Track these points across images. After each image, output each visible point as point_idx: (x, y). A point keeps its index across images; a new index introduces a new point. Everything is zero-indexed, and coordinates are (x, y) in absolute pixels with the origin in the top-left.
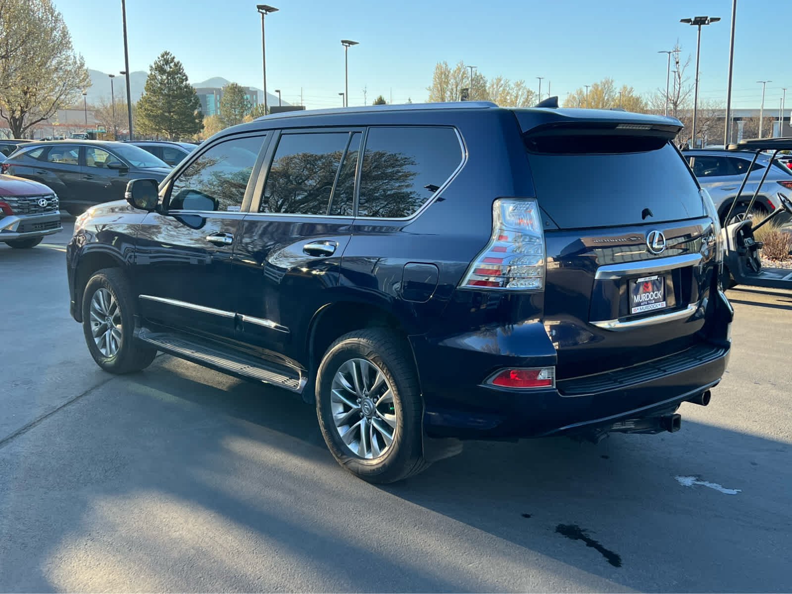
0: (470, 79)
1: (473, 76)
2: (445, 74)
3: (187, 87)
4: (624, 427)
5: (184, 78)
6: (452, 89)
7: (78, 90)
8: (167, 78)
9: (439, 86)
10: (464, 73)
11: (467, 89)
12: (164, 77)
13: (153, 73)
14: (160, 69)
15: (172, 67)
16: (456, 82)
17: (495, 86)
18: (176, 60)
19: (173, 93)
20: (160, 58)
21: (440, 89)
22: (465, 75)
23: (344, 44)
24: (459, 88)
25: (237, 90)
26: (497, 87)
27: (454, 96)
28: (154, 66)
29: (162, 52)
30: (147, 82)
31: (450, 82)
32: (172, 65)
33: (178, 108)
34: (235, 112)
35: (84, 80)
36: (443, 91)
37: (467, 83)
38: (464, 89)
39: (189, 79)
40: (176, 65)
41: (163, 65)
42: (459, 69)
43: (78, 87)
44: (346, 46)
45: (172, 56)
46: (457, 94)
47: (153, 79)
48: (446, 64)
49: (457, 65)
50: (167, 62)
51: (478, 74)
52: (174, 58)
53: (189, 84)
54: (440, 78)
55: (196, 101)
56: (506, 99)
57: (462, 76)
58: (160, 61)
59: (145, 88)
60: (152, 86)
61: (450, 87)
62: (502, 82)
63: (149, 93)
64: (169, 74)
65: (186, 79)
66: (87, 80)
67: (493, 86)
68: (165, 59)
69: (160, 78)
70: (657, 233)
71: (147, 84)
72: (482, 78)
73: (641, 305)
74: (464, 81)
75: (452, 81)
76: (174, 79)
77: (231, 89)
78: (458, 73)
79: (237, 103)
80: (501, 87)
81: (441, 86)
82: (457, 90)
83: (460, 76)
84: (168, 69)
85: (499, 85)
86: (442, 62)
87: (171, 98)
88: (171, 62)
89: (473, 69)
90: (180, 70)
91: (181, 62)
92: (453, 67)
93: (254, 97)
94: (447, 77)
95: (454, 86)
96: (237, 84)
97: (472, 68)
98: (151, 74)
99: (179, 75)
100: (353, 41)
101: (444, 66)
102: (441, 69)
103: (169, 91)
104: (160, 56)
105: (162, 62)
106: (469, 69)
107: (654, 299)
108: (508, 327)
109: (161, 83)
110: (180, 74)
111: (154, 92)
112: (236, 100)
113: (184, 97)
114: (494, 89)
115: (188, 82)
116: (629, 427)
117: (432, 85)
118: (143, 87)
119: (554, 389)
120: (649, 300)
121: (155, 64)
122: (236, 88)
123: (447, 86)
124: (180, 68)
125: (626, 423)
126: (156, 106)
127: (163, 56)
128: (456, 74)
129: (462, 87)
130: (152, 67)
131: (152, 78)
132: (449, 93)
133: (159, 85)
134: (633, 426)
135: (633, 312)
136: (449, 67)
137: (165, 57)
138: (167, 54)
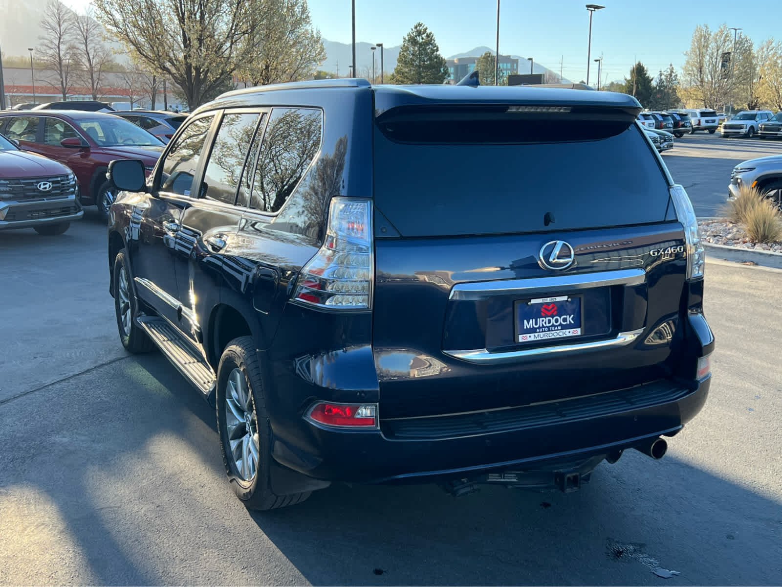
0: (733, 42)
1: (737, 39)
2: (705, 37)
3: (437, 57)
4: (502, 480)
5: (435, 48)
6: (712, 54)
7: (314, 63)
8: (419, 49)
9: (697, 50)
10: (726, 36)
11: (729, 53)
12: (416, 48)
13: (406, 45)
14: (413, 41)
15: (424, 38)
16: (717, 46)
17: (765, 49)
18: (428, 31)
19: (424, 64)
20: (414, 29)
21: (698, 53)
22: (728, 38)
23: (589, 8)
24: (720, 52)
25: (490, 59)
26: (767, 50)
27: (714, 60)
28: (407, 38)
29: (416, 24)
30: (400, 53)
31: (710, 46)
32: (424, 36)
33: (427, 79)
34: (487, 81)
35: (320, 53)
36: (702, 55)
37: (729, 47)
38: (726, 53)
39: (439, 49)
40: (428, 36)
41: (416, 36)
42: (722, 32)
43: (315, 61)
44: (592, 11)
45: (425, 27)
46: (717, 59)
47: (406, 51)
48: (706, 27)
49: (720, 27)
50: (419, 33)
51: (743, 37)
52: (426, 29)
53: (439, 55)
54: (699, 41)
55: (445, 71)
56: (776, 62)
57: (724, 40)
58: (413, 33)
59: (398, 60)
60: (404, 57)
61: (710, 51)
62: (773, 45)
63: (400, 65)
64: (421, 45)
65: (437, 50)
66: (323, 53)
67: (763, 49)
68: (417, 31)
69: (412, 49)
70: (560, 243)
71: (400, 56)
72: (747, 41)
73: (536, 332)
74: (726, 45)
75: (712, 45)
76: (425, 49)
77: (484, 58)
78: (720, 36)
79: (489, 72)
80: (771, 50)
81: (699, 51)
82: (717, 54)
83: (722, 38)
84: (421, 41)
85: (770, 48)
86: (702, 25)
87: (421, 69)
88: (424, 33)
89: (738, 31)
90: (431, 41)
91: (433, 32)
92: (714, 30)
93: (515, 65)
94: (707, 39)
95: (716, 50)
96: (490, 53)
97: (736, 30)
98: (404, 46)
99: (430, 46)
100: (599, 5)
101: (704, 29)
102: (701, 32)
103: (420, 62)
104: (413, 28)
105: (414, 34)
106: (733, 31)
107: (561, 324)
108: (332, 355)
109: (413, 55)
110: (432, 44)
111: (406, 63)
112: (489, 69)
113: (434, 67)
114: (763, 52)
115: (438, 53)
116: (508, 480)
117: (689, 50)
118: (396, 59)
119: (378, 430)
120: (552, 326)
121: (408, 36)
122: (489, 57)
123: (707, 51)
124: (431, 39)
125: (506, 475)
126: (406, 76)
127: (416, 27)
128: (718, 37)
129: (723, 51)
130: (405, 39)
131: (405, 49)
132: (708, 57)
133: (411, 57)
134: (515, 480)
135: (521, 340)
136: (710, 30)
137: (418, 28)
138: (420, 25)
